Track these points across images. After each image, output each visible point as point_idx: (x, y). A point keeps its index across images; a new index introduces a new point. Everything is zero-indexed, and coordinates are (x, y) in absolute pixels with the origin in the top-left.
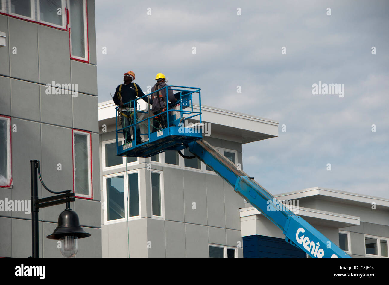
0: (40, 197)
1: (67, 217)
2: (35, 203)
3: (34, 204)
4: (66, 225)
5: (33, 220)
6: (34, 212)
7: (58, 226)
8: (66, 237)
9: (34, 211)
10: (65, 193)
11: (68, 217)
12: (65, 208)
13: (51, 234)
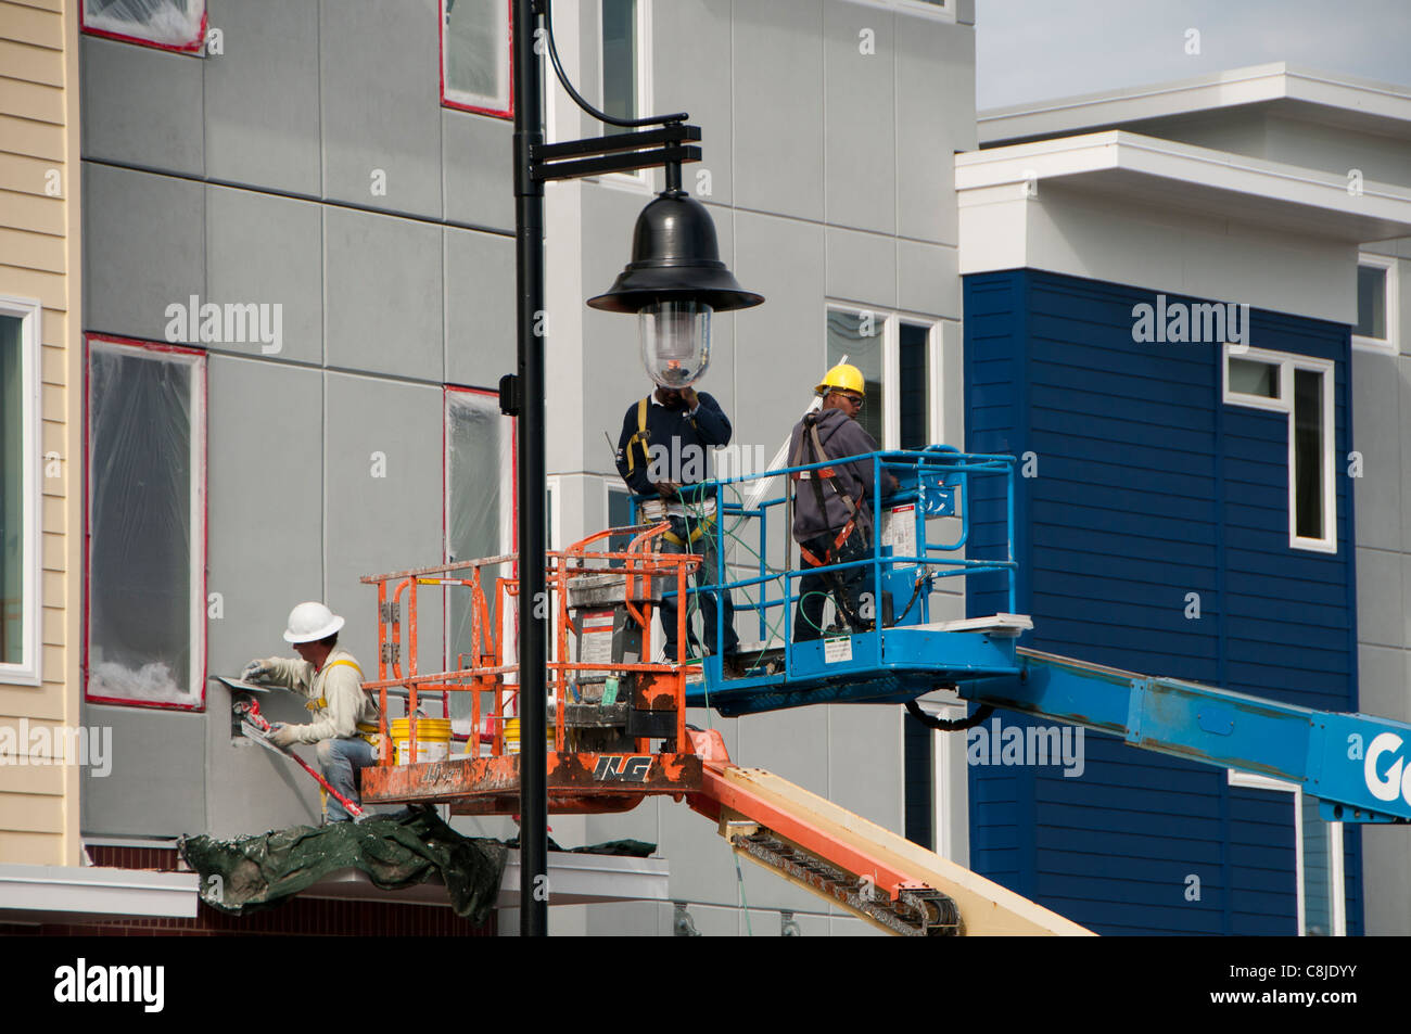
0: (552, 137)
1: (669, 223)
2: (531, 160)
3: (525, 161)
4: (668, 258)
5: (520, 236)
6: (526, 195)
7: (634, 259)
8: (667, 305)
9: (525, 192)
10: (661, 126)
11: (675, 226)
12: (663, 189)
13: (604, 293)
